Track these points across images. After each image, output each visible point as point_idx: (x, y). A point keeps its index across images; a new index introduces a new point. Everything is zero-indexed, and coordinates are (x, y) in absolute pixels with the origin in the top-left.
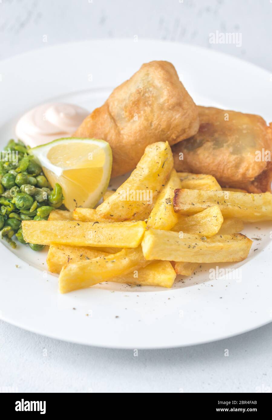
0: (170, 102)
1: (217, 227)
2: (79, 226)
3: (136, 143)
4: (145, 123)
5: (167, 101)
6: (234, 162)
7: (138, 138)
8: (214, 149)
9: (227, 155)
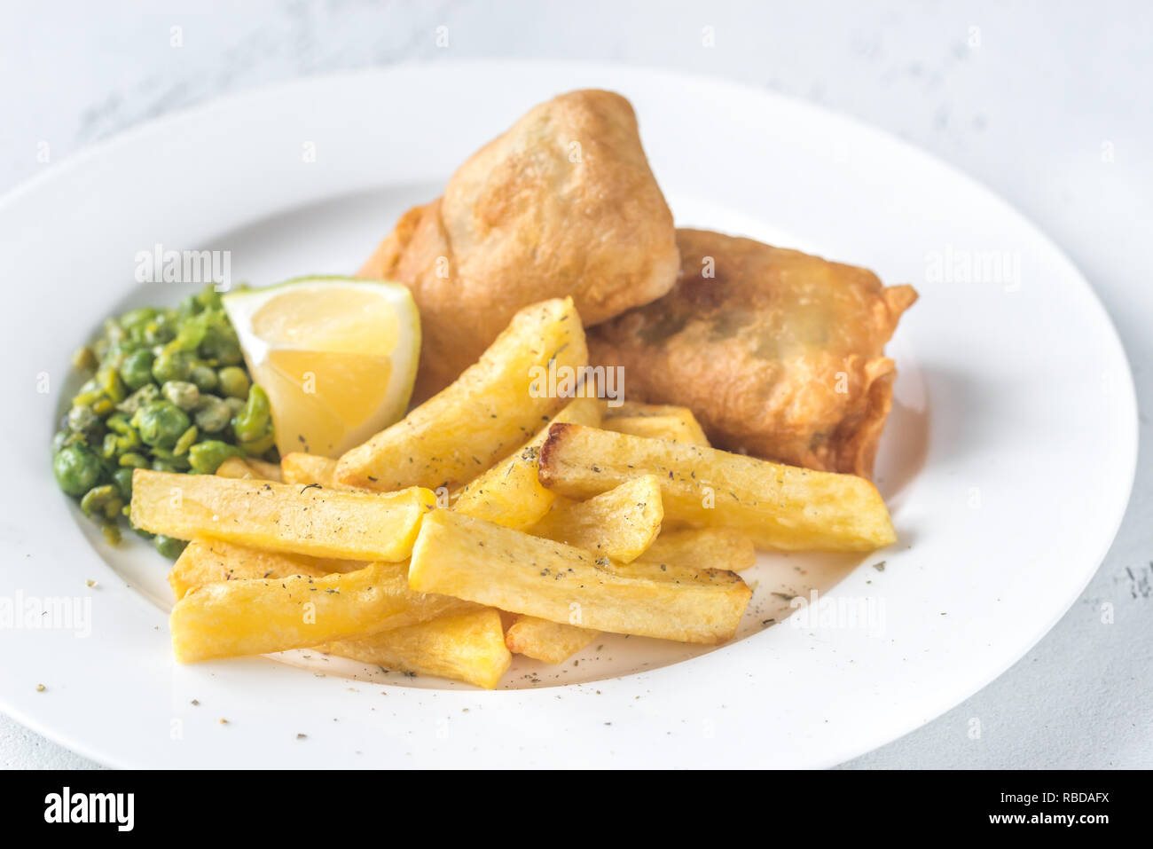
0: (587, 196)
1: (643, 534)
2: (269, 492)
3: (495, 302)
4: (519, 249)
5: (579, 192)
6: (753, 379)
7: (498, 288)
8: (712, 340)
9: (741, 356)
